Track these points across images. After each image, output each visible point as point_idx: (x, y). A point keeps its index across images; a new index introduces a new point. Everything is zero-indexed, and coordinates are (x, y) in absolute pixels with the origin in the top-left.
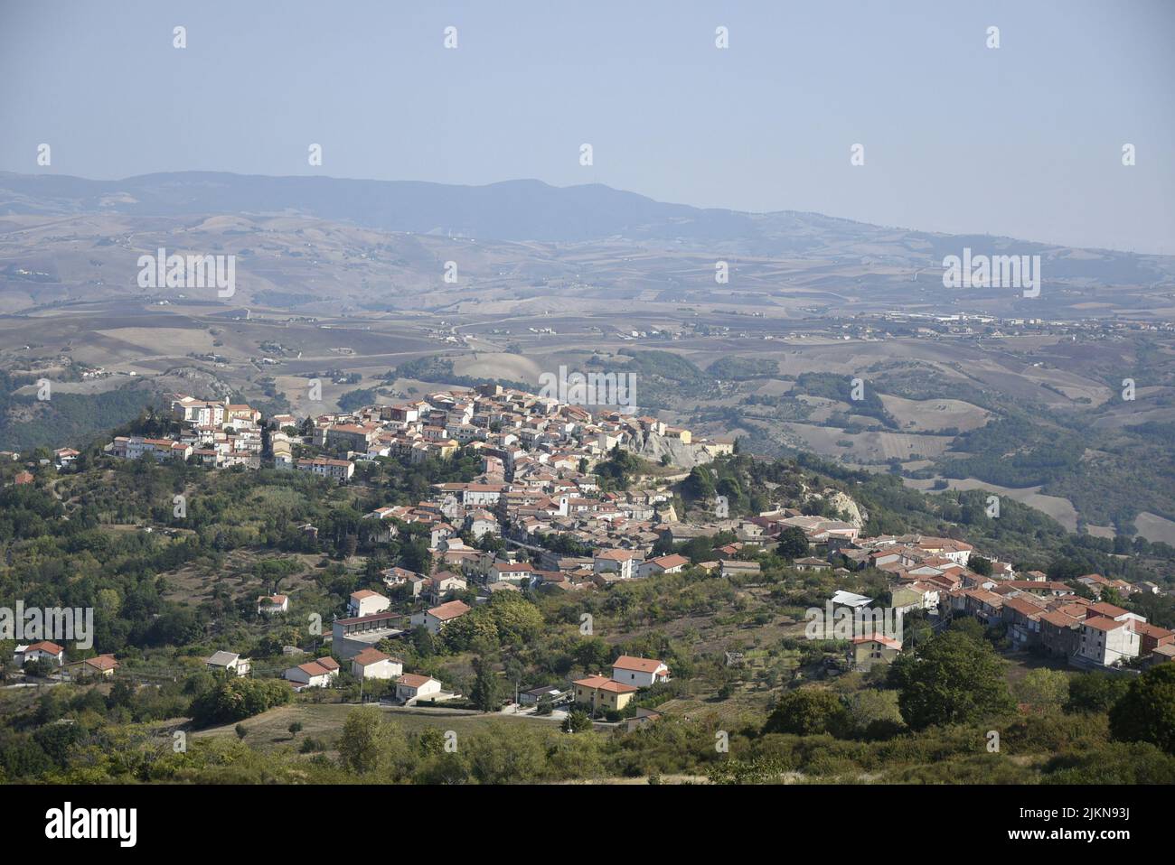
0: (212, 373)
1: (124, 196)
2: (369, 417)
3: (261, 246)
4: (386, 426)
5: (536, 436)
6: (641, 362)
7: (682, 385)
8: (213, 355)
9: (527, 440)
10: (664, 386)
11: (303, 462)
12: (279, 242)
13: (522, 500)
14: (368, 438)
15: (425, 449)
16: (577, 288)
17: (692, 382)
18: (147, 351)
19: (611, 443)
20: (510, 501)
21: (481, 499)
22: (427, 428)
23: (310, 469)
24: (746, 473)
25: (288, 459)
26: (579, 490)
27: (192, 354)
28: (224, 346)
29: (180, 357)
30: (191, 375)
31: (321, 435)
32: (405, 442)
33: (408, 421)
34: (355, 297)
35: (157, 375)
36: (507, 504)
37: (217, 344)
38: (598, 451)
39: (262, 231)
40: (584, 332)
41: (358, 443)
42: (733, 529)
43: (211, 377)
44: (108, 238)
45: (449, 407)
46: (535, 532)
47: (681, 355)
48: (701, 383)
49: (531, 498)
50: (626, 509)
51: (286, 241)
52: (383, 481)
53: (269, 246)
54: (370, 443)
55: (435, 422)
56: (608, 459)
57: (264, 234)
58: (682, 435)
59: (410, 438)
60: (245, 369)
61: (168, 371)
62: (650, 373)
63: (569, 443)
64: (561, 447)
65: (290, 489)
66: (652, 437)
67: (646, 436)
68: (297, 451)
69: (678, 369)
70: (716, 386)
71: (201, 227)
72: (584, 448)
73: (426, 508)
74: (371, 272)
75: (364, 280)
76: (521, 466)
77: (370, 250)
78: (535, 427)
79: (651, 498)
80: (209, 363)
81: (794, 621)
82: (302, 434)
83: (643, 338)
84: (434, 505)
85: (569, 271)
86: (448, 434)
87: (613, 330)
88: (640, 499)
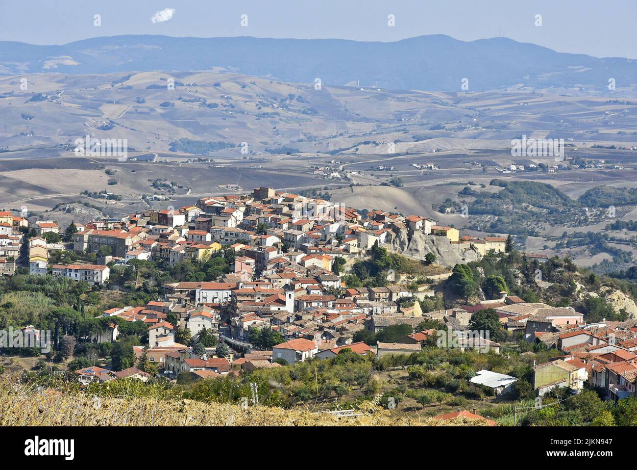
0: (98, 208)
1: (67, 59)
2: (136, 222)
3: (180, 99)
4: (151, 231)
5: (298, 237)
6: (512, 192)
7: (551, 213)
8: (105, 193)
9: (290, 241)
10: (533, 214)
11: (58, 267)
12: (197, 95)
13: (253, 296)
14: (128, 242)
15: (183, 252)
16: (471, 131)
17: (561, 210)
18: (43, 190)
19: (371, 241)
20: (239, 298)
21: (214, 298)
22: (192, 232)
23: (65, 274)
24: (517, 272)
25: (43, 265)
26: (321, 287)
27: (86, 193)
28: (119, 184)
29: (74, 195)
30: (78, 210)
31: (81, 241)
32: (165, 246)
33: (174, 225)
34: (266, 143)
35: (47, 211)
36: (237, 301)
37: (111, 183)
38: (356, 250)
39: (182, 85)
40: (466, 167)
41: (118, 247)
42: (444, 318)
43: (97, 212)
44: (40, 95)
45: (218, 211)
46: (249, 327)
47: (552, 185)
48: (569, 210)
49: (263, 295)
50: (366, 305)
51: (204, 94)
52: (137, 286)
53: (188, 98)
54: (130, 248)
55: (201, 225)
56: (367, 258)
57: (184, 88)
58: (448, 233)
59: (173, 242)
60: (134, 205)
61: (57, 207)
62: (520, 202)
63: (329, 242)
64: (320, 247)
65: (40, 295)
66: (416, 235)
67: (410, 235)
68: (55, 258)
69: (548, 198)
70: (584, 213)
71: (126, 83)
72: (342, 247)
73: (155, 308)
74: (281, 120)
75: (274, 128)
76: (273, 265)
77: (282, 100)
78: (300, 228)
79: (394, 295)
80: (101, 200)
81: (420, 405)
82: (65, 240)
83: (521, 171)
84: (164, 304)
85: (467, 116)
86: (213, 238)
87: (493, 164)
88: (382, 295)
